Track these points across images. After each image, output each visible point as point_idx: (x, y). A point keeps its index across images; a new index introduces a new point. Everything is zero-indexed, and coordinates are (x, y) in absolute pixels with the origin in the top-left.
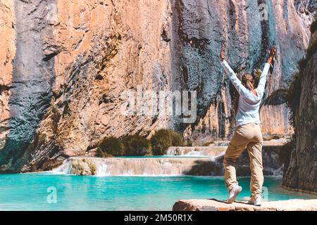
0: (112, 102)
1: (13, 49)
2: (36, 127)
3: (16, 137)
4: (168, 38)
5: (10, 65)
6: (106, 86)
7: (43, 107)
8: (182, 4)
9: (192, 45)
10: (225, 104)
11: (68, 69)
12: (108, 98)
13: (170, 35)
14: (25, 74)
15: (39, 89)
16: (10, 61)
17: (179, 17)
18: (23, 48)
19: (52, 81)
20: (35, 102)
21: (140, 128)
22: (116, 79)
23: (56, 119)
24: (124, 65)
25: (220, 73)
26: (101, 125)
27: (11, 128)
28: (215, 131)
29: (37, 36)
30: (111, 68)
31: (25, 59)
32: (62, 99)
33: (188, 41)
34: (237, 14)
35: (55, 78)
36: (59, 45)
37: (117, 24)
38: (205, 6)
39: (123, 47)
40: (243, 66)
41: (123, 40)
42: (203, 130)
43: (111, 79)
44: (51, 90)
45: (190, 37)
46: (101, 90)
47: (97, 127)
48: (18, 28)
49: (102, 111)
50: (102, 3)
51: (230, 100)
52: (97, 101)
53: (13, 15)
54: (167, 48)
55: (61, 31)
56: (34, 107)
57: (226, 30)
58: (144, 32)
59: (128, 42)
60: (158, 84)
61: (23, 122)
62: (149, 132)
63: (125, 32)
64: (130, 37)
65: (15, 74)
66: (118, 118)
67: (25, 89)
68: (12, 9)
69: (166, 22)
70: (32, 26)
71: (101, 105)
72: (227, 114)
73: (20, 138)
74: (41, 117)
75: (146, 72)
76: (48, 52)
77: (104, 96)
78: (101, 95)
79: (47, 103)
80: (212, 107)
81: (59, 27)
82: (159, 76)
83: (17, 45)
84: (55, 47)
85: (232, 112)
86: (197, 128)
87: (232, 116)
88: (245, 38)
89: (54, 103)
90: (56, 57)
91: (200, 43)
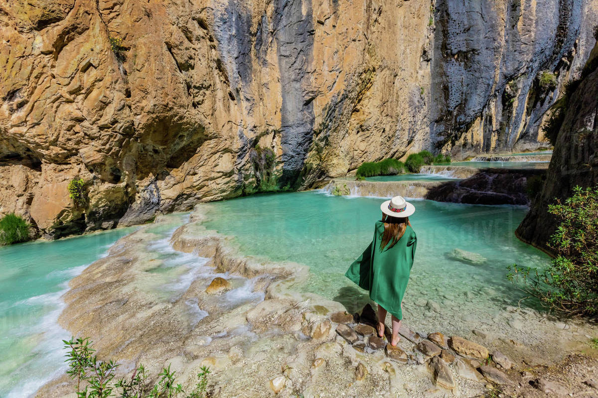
0: (368, 130)
1: (280, 99)
2: (304, 159)
3: (289, 168)
4: (429, 57)
5: (279, 114)
6: (362, 117)
7: (307, 144)
8: (448, 15)
9: (457, 60)
10: (494, 117)
11: (324, 109)
12: (364, 128)
13: (431, 54)
14: (291, 119)
15: (302, 130)
16: (279, 110)
17: (444, 31)
18: (287, 98)
19: (312, 122)
20: (300, 140)
21: (395, 150)
22: (371, 110)
23: (319, 151)
24: (379, 95)
25: (489, 85)
26: (359, 151)
27: (285, 161)
28: (478, 145)
29: (297, 85)
30: (367, 100)
31: (290, 106)
32: (322, 135)
33: (453, 55)
34: (522, 8)
35: (314, 119)
36: (315, 90)
37: (371, 56)
38: (478, 9)
39: (378, 79)
40: (522, 71)
41: (378, 72)
42: (465, 145)
43: (367, 110)
44: (312, 129)
45: (455, 51)
46: (358, 122)
47: (356, 153)
48: (283, 81)
49: (360, 139)
50: (354, 40)
51: (501, 112)
52: (355, 131)
53: (278, 70)
54: (427, 69)
55: (317, 77)
56: (300, 144)
57: (503, 33)
58: (400, 58)
59: (383, 72)
60: (415, 108)
61: (292, 157)
62: (404, 153)
63: (379, 64)
64: (385, 67)
65: (284, 120)
66: (374, 144)
67: (292, 131)
68: (277, 65)
69: (427, 41)
70: (293, 77)
71: (359, 134)
72: (495, 126)
73: (292, 168)
74: (306, 151)
75: (401, 99)
76: (307, 98)
77: (361, 126)
78: (358, 126)
79: (310, 140)
80: (478, 121)
81: (316, 74)
82: (416, 100)
83: (283, 96)
84: (312, 92)
85: (501, 124)
86: (457, 143)
87: (501, 129)
88: (530, 36)
89: (315, 139)
90: (314, 101)
91: (467, 57)
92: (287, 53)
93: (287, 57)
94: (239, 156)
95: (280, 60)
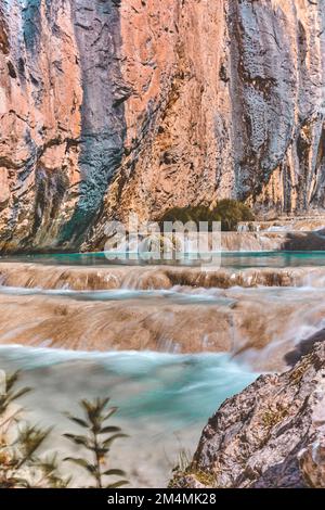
0: (174, 162)
1: (80, 92)
2: (104, 194)
3: (84, 206)
4: (228, 76)
5: (77, 113)
6: (167, 141)
7: (112, 168)
8: (242, 29)
9: (255, 86)
10: (292, 168)
11: (139, 118)
12: (170, 157)
13: (229, 73)
14: (96, 126)
15: (110, 144)
16: (77, 108)
17: (239, 48)
18: (90, 90)
19: (124, 134)
20: (106, 161)
21: (201, 198)
22: (178, 133)
23: (122, 183)
24: (188, 113)
25: (289, 125)
26: (162, 193)
27: (82, 193)
28: (279, 203)
29: (104, 75)
30: (173, 118)
31: (93, 105)
32: (131, 157)
33: (251, 81)
34: (308, 42)
35: (126, 130)
36: (129, 86)
37: (181, 57)
38: (271, 32)
39: (186, 88)
40: (314, 116)
41: (186, 79)
42: (266, 202)
43: (172, 132)
44: (123, 145)
45: (253, 76)
46: (162, 147)
47: (159, 195)
48: (83, 64)
49: (164, 174)
50: (166, 30)
51: (297, 162)
52: (157, 162)
53: (75, 46)
54: (226, 91)
55: (129, 68)
56: (105, 167)
57: (296, 66)
58: (205, 68)
59: (191, 83)
60: (221, 140)
61: (93, 187)
62: (210, 203)
63: (188, 69)
64: (194, 76)
65: (85, 124)
66: (180, 185)
67: (96, 144)
68: (73, 37)
69: (224, 55)
70: (97, 61)
71: (162, 167)
72: (294, 181)
73: (89, 207)
74: (110, 180)
75: (208, 123)
76: (118, 96)
77: (166, 154)
78: (162, 153)
79: (117, 162)
80: (276, 172)
81: (126, 62)
82: (221, 129)
83: (83, 87)
84: (125, 89)
85: (299, 179)
86: (258, 199)
87: (300, 184)
88: (318, 77)
89: (124, 162)
90: (125, 102)
91: (266, 85)
92: (87, 24)
93: (86, 28)
94: (21, 174)
95: (76, 30)
